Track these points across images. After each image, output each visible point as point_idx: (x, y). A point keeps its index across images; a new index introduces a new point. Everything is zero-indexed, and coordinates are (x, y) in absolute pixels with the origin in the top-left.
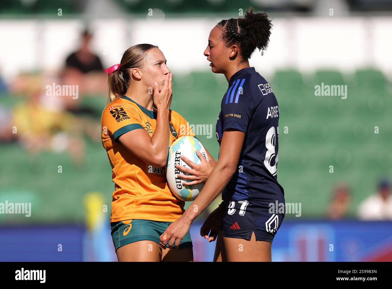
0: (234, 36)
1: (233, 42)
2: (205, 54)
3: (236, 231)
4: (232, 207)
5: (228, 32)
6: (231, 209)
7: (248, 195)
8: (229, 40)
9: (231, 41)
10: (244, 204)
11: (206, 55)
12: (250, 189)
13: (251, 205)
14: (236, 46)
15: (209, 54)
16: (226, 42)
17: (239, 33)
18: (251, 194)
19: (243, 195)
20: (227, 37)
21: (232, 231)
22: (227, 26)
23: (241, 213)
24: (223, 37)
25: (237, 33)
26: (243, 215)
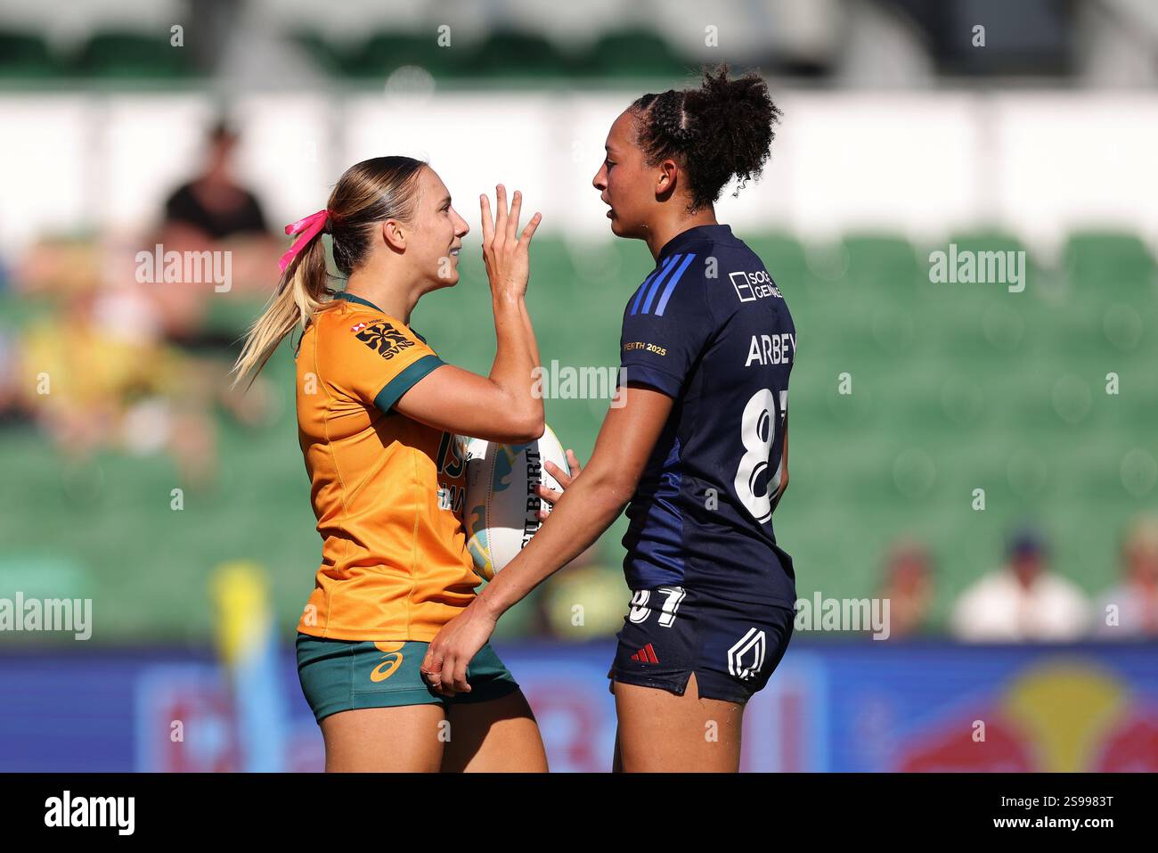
0: (669, 137)
1: (667, 153)
2: (597, 182)
3: (649, 666)
4: (640, 603)
5: (654, 126)
6: (639, 607)
7: (683, 572)
8: (656, 146)
9: (660, 150)
10: (674, 597)
11: (599, 187)
12: (692, 558)
13: (692, 599)
14: (673, 164)
15: (605, 183)
16: (648, 152)
17: (684, 127)
18: (692, 570)
19: (671, 573)
20: (652, 137)
21: (638, 666)
22: (653, 109)
23: (665, 619)
24: (641, 139)
25: (678, 128)
26: (670, 626)
